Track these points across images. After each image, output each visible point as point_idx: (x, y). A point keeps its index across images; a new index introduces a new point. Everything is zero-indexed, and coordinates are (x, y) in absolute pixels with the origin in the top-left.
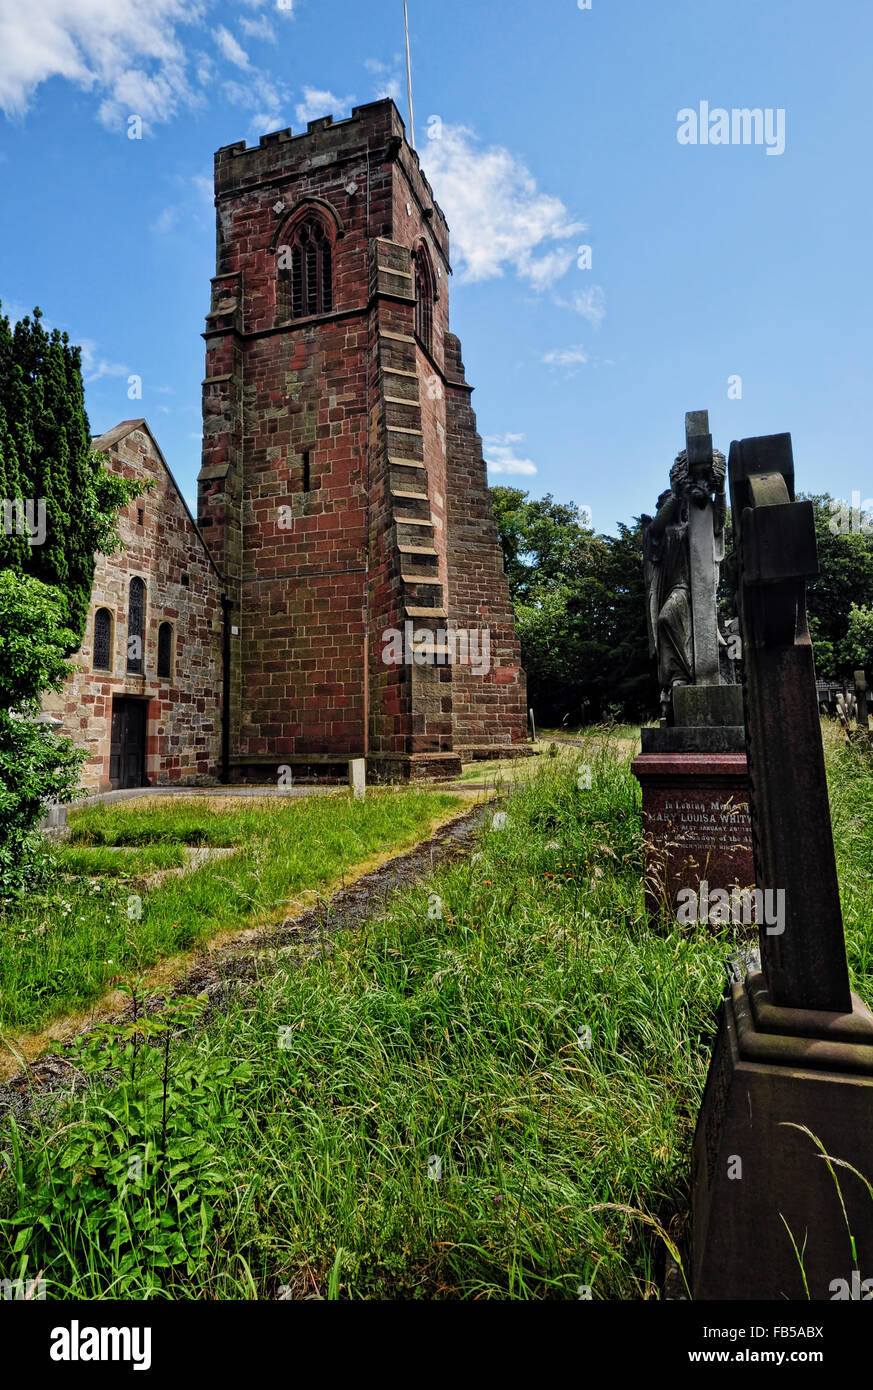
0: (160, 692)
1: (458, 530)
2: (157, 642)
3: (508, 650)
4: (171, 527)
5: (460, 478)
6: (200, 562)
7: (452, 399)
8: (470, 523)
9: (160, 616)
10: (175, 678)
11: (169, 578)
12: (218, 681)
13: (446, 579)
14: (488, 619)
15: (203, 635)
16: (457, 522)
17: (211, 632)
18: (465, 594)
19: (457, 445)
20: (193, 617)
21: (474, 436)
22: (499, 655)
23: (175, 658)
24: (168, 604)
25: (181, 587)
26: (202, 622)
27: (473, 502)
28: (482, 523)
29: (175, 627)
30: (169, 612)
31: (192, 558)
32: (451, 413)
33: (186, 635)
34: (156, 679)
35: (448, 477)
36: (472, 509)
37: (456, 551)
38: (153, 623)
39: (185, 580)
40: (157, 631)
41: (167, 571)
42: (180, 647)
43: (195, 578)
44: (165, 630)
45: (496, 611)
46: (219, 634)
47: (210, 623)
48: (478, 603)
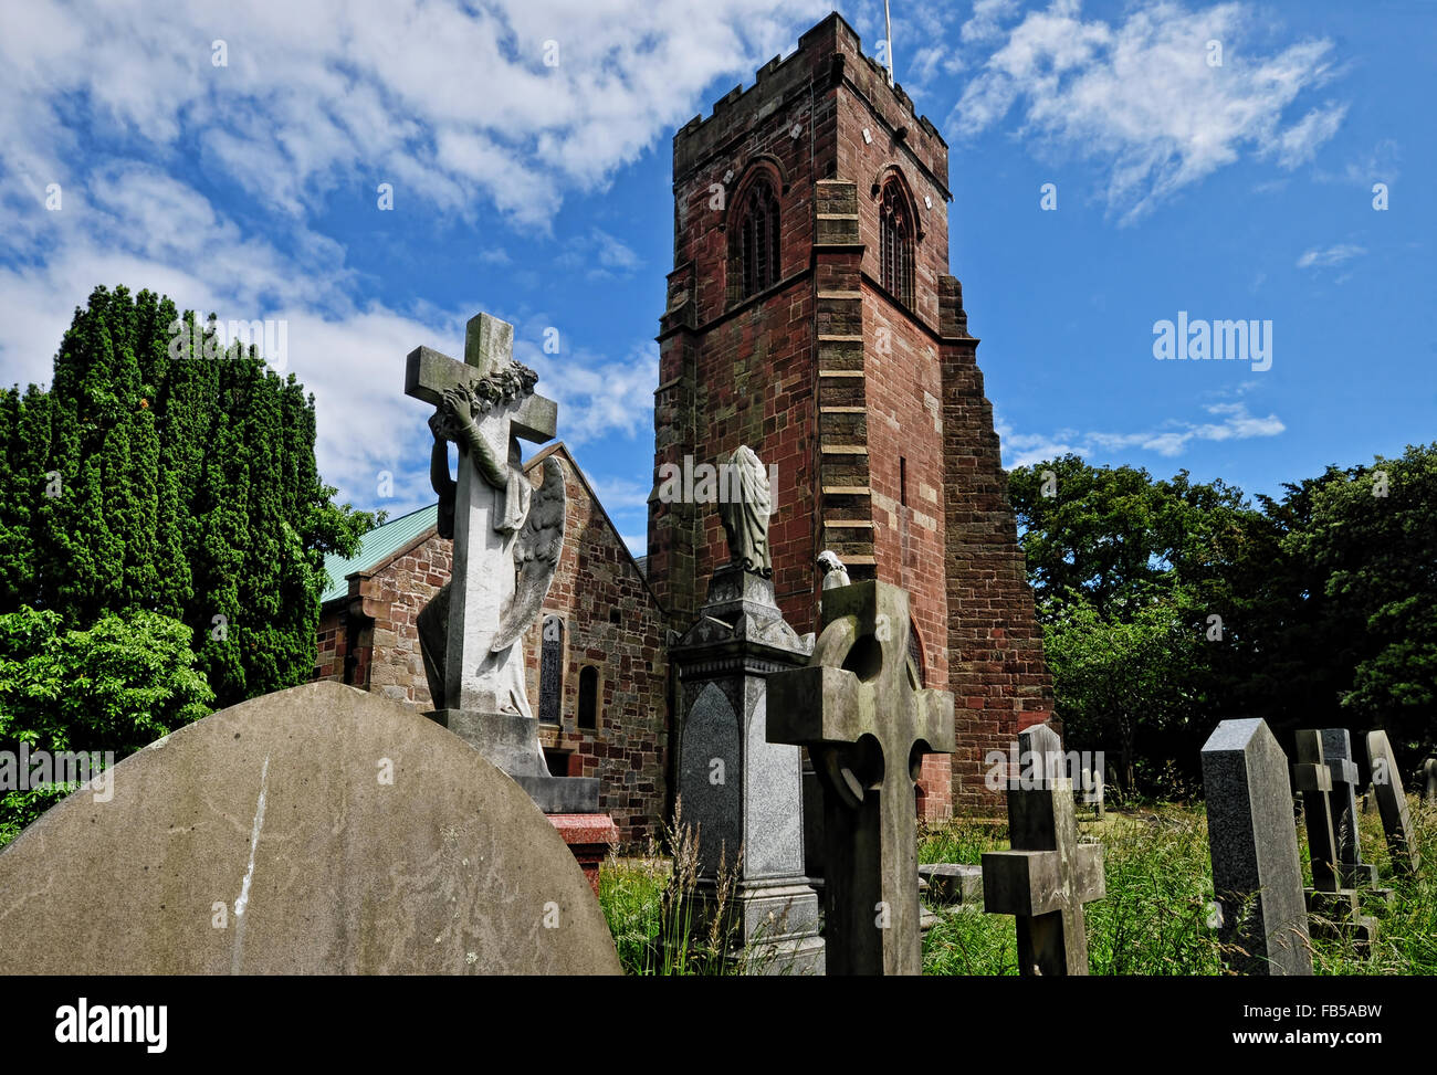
0: (581, 745)
1: (960, 531)
2: (577, 688)
3: (1035, 688)
4: (596, 558)
5: (962, 461)
6: (636, 595)
7: (950, 360)
8: (977, 519)
9: (583, 659)
10: (601, 729)
11: (594, 616)
12: (661, 732)
13: (944, 596)
14: (1004, 646)
15: (639, 678)
16: (959, 519)
17: (650, 676)
18: (971, 615)
19: (958, 418)
20: (625, 659)
21: (982, 403)
22: (1021, 695)
23: (601, 706)
24: (593, 645)
25: (609, 625)
26: (639, 665)
27: (980, 490)
28: (994, 516)
29: (601, 671)
30: (592, 654)
31: (626, 592)
32: (947, 378)
33: (616, 679)
34: (576, 730)
35: (945, 461)
36: (978, 499)
37: (958, 558)
38: (573, 668)
39: (615, 617)
40: (577, 676)
41: (591, 608)
42: (607, 694)
43: (628, 614)
44: (589, 676)
45: (1014, 634)
46: (662, 678)
47: (649, 666)
48: (989, 625)
